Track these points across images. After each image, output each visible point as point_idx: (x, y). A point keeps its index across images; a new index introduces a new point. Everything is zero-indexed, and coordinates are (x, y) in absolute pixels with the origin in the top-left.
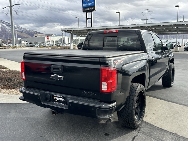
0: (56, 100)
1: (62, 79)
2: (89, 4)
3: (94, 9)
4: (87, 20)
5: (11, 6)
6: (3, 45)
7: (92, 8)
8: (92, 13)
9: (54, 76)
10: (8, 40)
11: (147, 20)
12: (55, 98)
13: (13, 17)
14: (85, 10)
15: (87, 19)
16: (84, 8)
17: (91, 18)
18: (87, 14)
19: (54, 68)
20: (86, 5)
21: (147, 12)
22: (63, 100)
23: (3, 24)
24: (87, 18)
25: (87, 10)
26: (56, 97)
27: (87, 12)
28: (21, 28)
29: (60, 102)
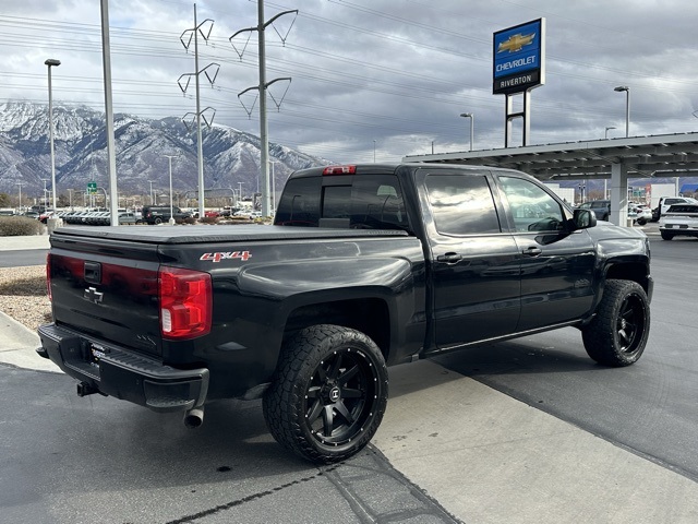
0: (95, 357)
1: (100, 300)
2: (518, 63)
3: (537, 82)
4: (509, 123)
5: (263, 87)
6: (239, 213)
7: (529, 78)
8: (528, 94)
10: (256, 196)
12: (94, 352)
13: (267, 121)
14: (502, 84)
15: (508, 117)
16: (497, 79)
17: (524, 114)
18: (510, 98)
20: (505, 67)
23: (249, 145)
24: (510, 113)
25: (510, 87)
26: (96, 349)
27: (508, 91)
28: (302, 157)
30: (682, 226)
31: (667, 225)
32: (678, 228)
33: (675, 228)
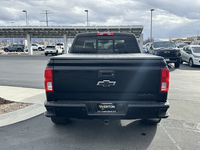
0: (103, 109)
1: (114, 84)
9: (103, 82)
11: (47, 22)
12: (100, 107)
19: (103, 74)
21: (47, 13)
22: (113, 107)
26: (103, 105)
29: (107, 111)
30: (51, 52)
31: (47, 51)
32: (50, 52)
33: (49, 52)
